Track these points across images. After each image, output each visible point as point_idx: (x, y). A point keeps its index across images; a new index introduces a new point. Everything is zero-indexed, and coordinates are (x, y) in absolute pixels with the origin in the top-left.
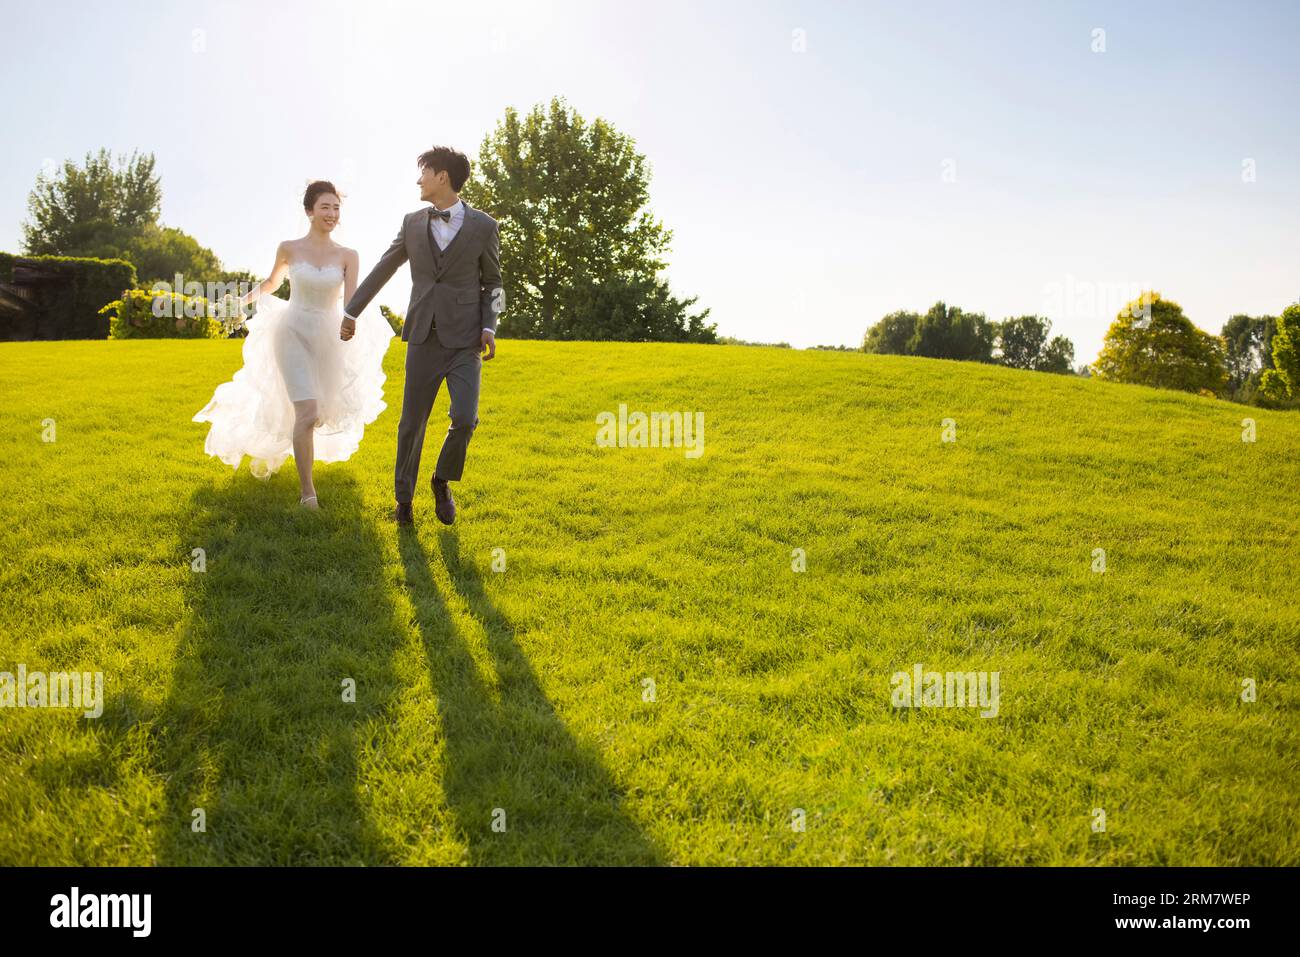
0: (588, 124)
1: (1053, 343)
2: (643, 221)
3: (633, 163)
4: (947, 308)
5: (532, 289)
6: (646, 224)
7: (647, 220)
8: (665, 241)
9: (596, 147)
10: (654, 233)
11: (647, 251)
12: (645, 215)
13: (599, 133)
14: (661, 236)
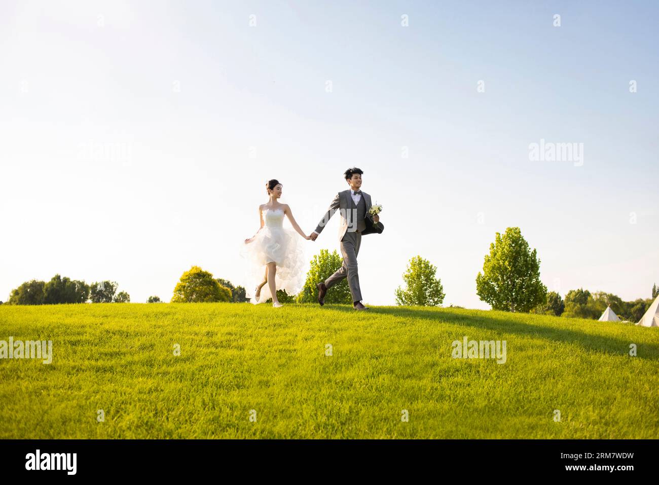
1: (119, 295)
4: (62, 278)
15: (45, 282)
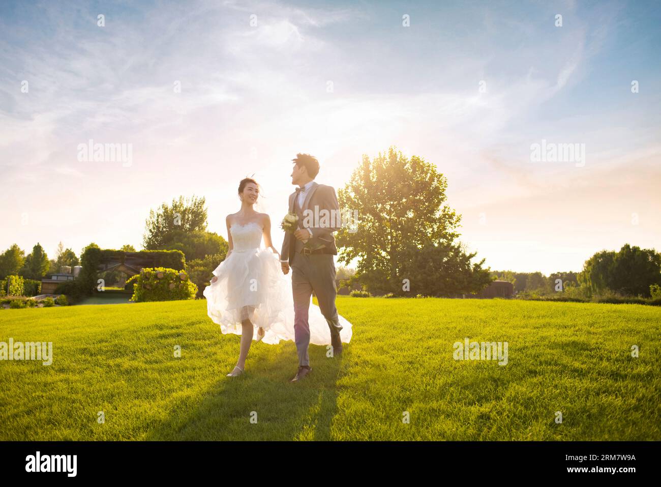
0: (409, 158)
2: (444, 211)
3: (436, 179)
4: (631, 247)
5: (384, 254)
6: (446, 212)
7: (447, 210)
8: (457, 221)
9: (414, 171)
10: (451, 217)
11: (447, 228)
12: (445, 208)
13: (416, 163)
14: (455, 218)
15: (616, 252)
